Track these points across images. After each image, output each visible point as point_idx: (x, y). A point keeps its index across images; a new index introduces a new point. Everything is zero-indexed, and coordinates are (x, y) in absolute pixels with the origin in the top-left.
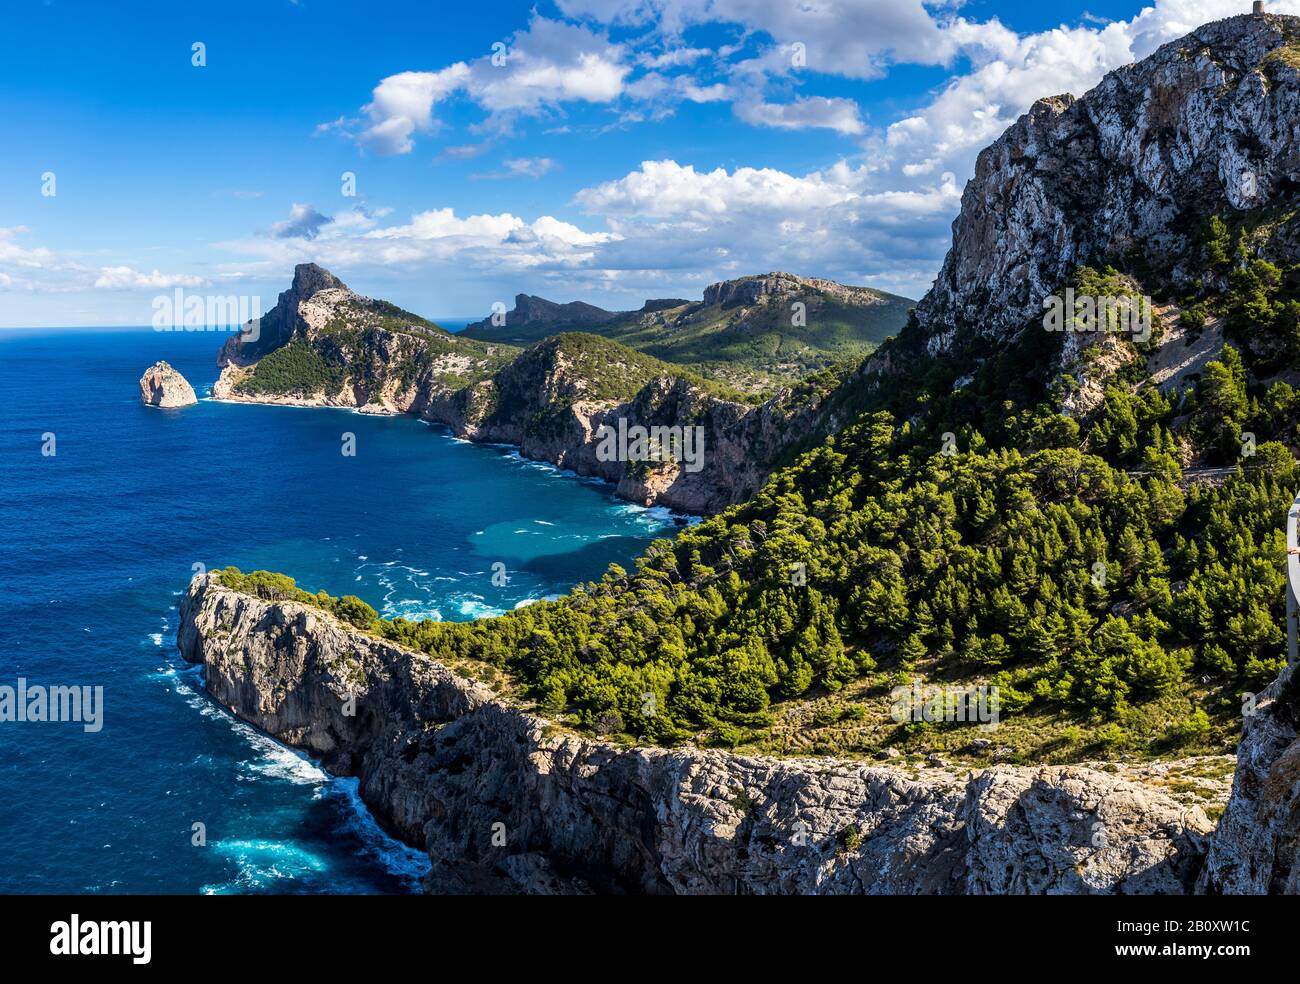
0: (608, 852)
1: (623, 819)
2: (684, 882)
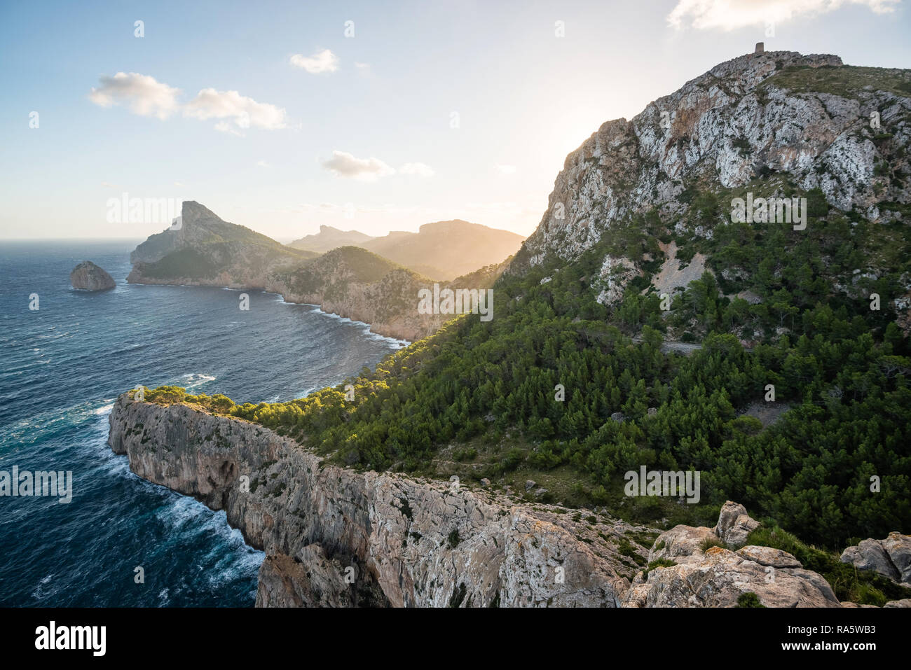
2: (380, 561)
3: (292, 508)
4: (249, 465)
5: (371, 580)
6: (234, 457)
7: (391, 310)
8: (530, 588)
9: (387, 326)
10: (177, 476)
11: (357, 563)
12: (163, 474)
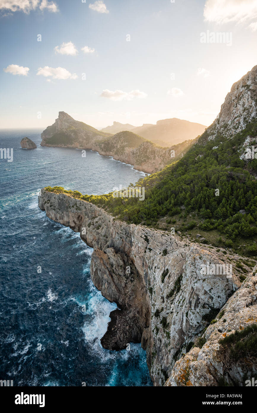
0: (124, 248)
1: (127, 240)
2: (135, 256)
3: (103, 234)
4: (88, 217)
5: (131, 263)
6: (82, 214)
7: (143, 160)
8: (196, 274)
9: (141, 167)
10: (62, 219)
11: (127, 257)
12: (58, 218)
